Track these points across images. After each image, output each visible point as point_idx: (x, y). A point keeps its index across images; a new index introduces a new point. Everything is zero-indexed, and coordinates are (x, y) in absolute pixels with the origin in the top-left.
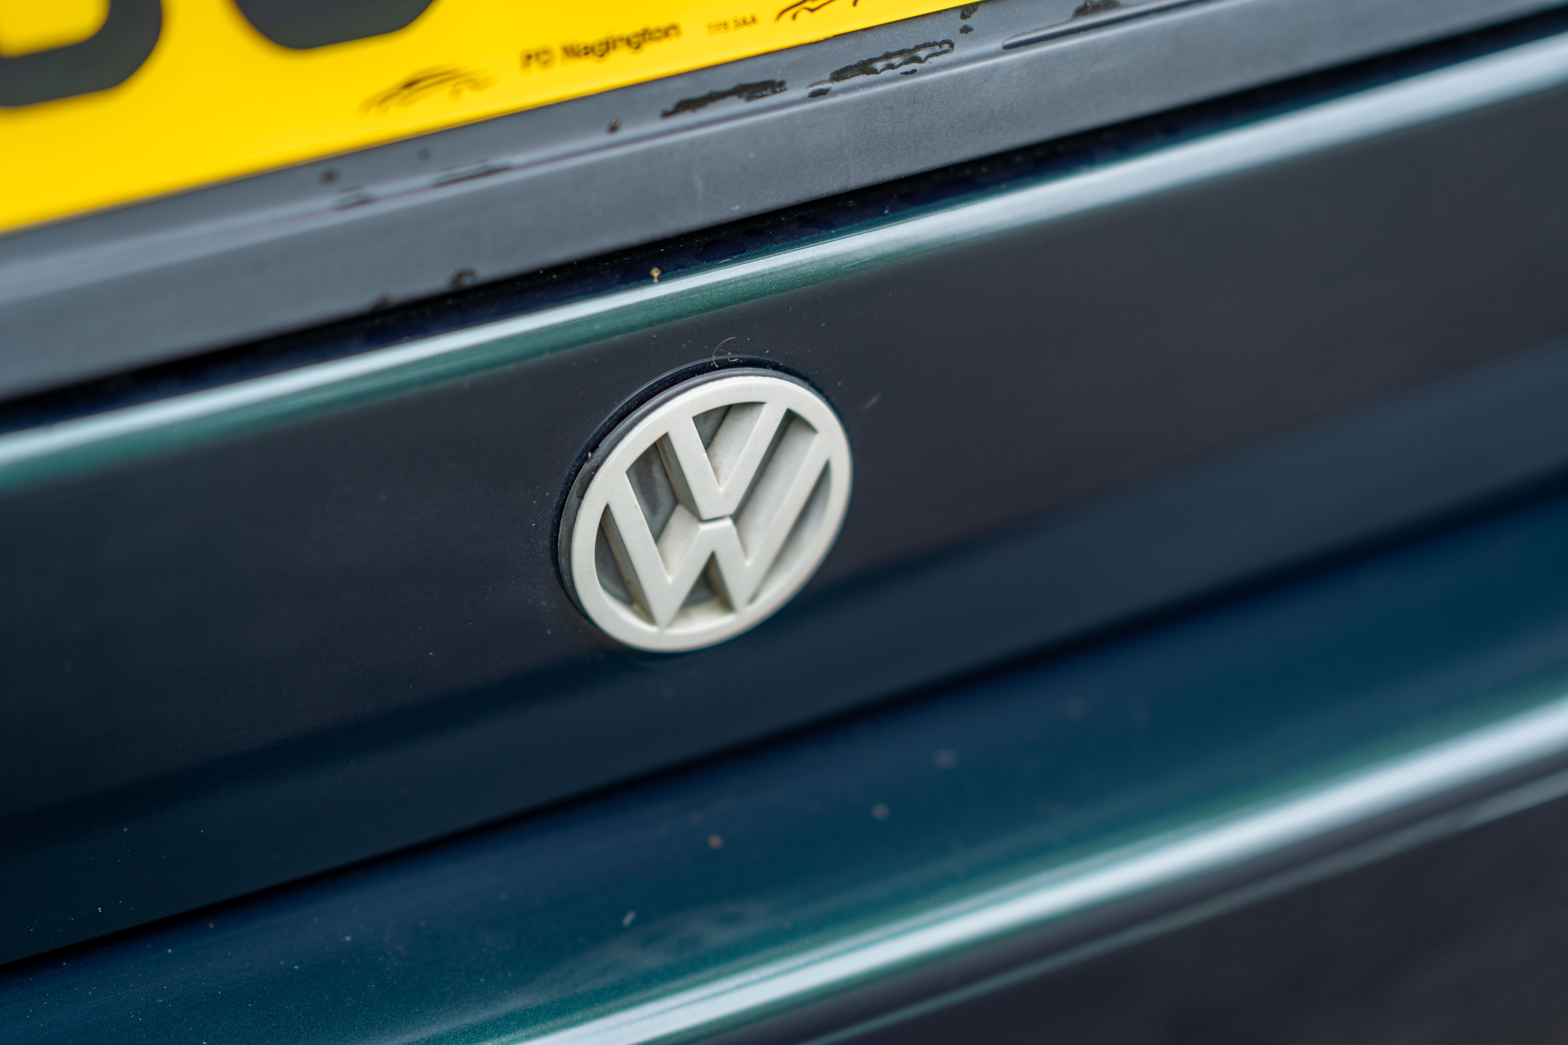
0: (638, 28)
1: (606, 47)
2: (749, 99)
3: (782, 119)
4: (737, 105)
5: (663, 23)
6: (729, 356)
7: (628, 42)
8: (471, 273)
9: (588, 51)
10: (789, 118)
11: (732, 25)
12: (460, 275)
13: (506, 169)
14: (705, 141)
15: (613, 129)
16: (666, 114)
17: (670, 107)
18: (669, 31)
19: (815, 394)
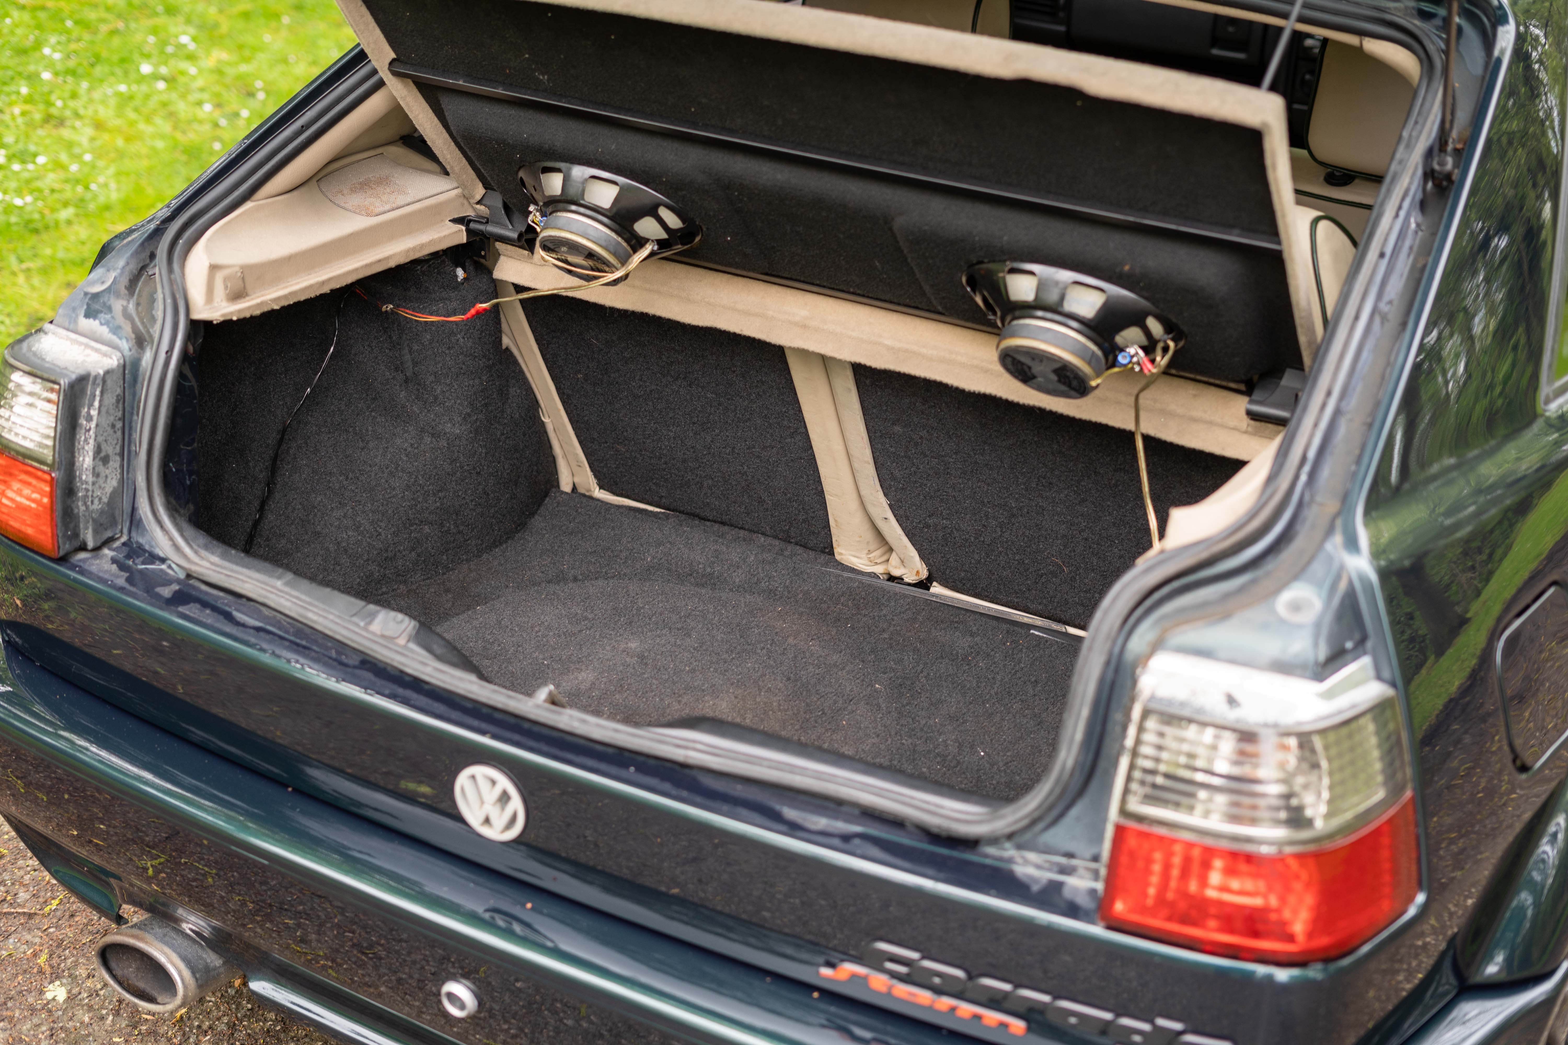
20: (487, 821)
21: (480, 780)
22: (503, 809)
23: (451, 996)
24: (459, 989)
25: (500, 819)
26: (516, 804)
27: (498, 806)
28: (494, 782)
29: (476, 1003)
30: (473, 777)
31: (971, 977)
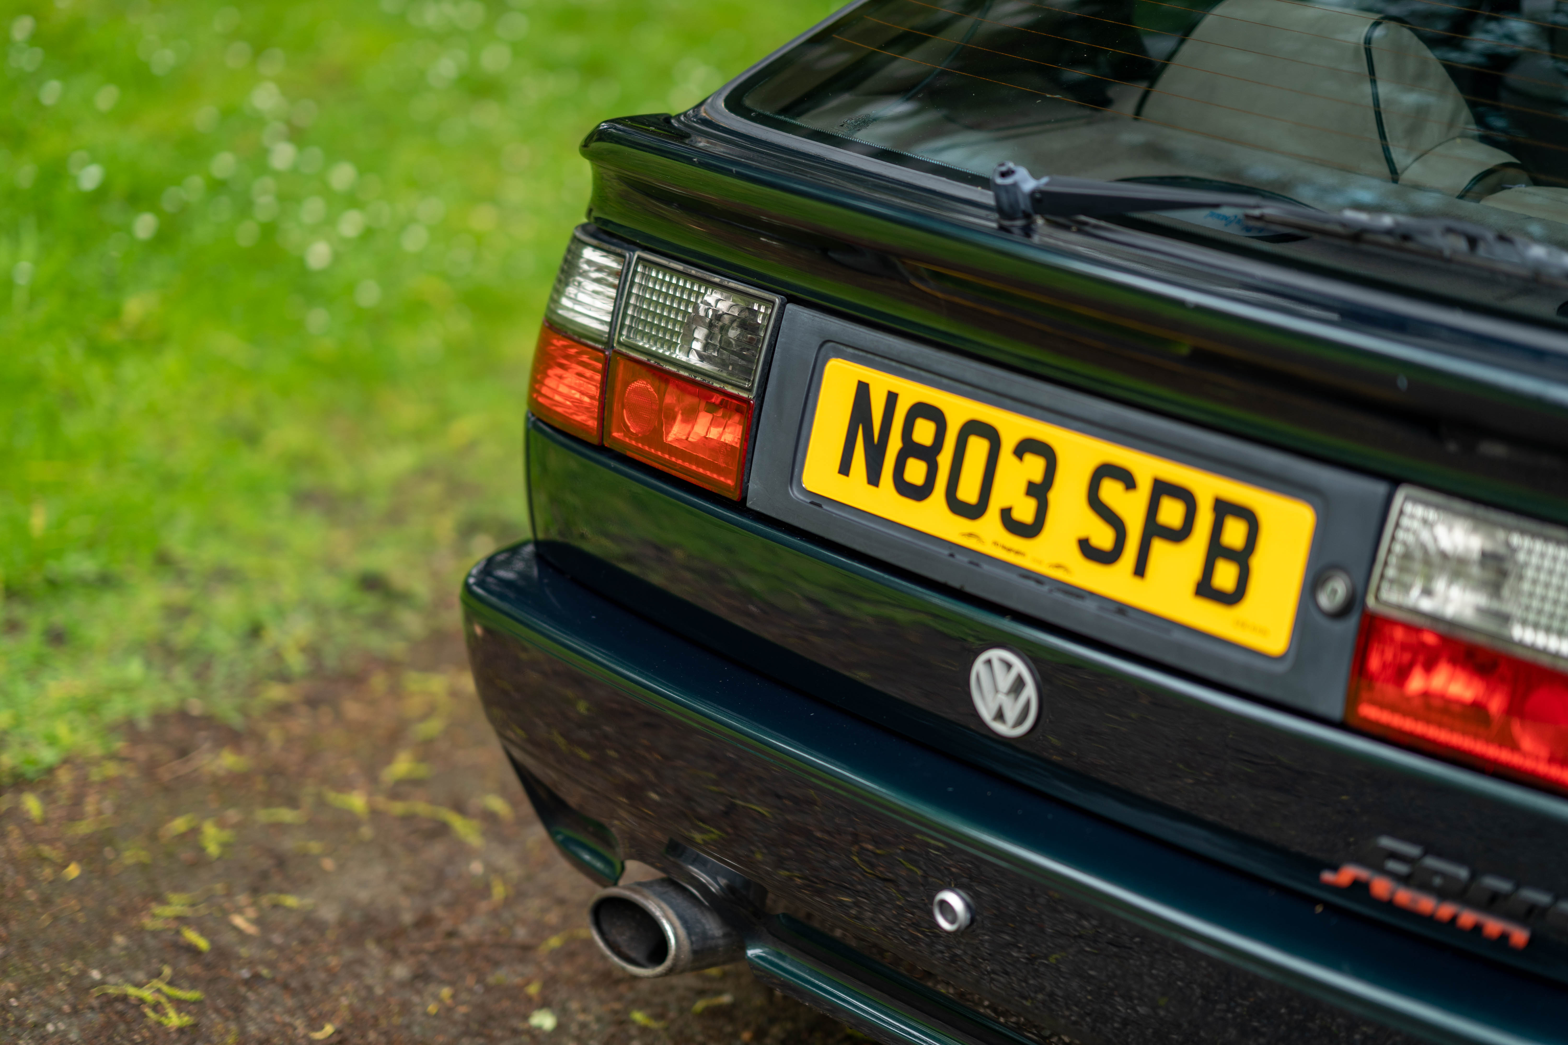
0: (1018, 550)
1: (1009, 550)
2: (1035, 583)
5: (1022, 552)
6: (1012, 649)
7: (1015, 552)
8: (964, 588)
9: (1006, 549)
11: (1037, 562)
12: (962, 587)
18: (1023, 554)
19: (1031, 676)
20: (1000, 716)
21: (996, 664)
22: (1017, 698)
23: (944, 904)
24: (954, 900)
25: (1012, 712)
26: (1030, 691)
27: (1012, 696)
28: (1009, 666)
29: (969, 916)
30: (989, 662)
31: (1474, 875)
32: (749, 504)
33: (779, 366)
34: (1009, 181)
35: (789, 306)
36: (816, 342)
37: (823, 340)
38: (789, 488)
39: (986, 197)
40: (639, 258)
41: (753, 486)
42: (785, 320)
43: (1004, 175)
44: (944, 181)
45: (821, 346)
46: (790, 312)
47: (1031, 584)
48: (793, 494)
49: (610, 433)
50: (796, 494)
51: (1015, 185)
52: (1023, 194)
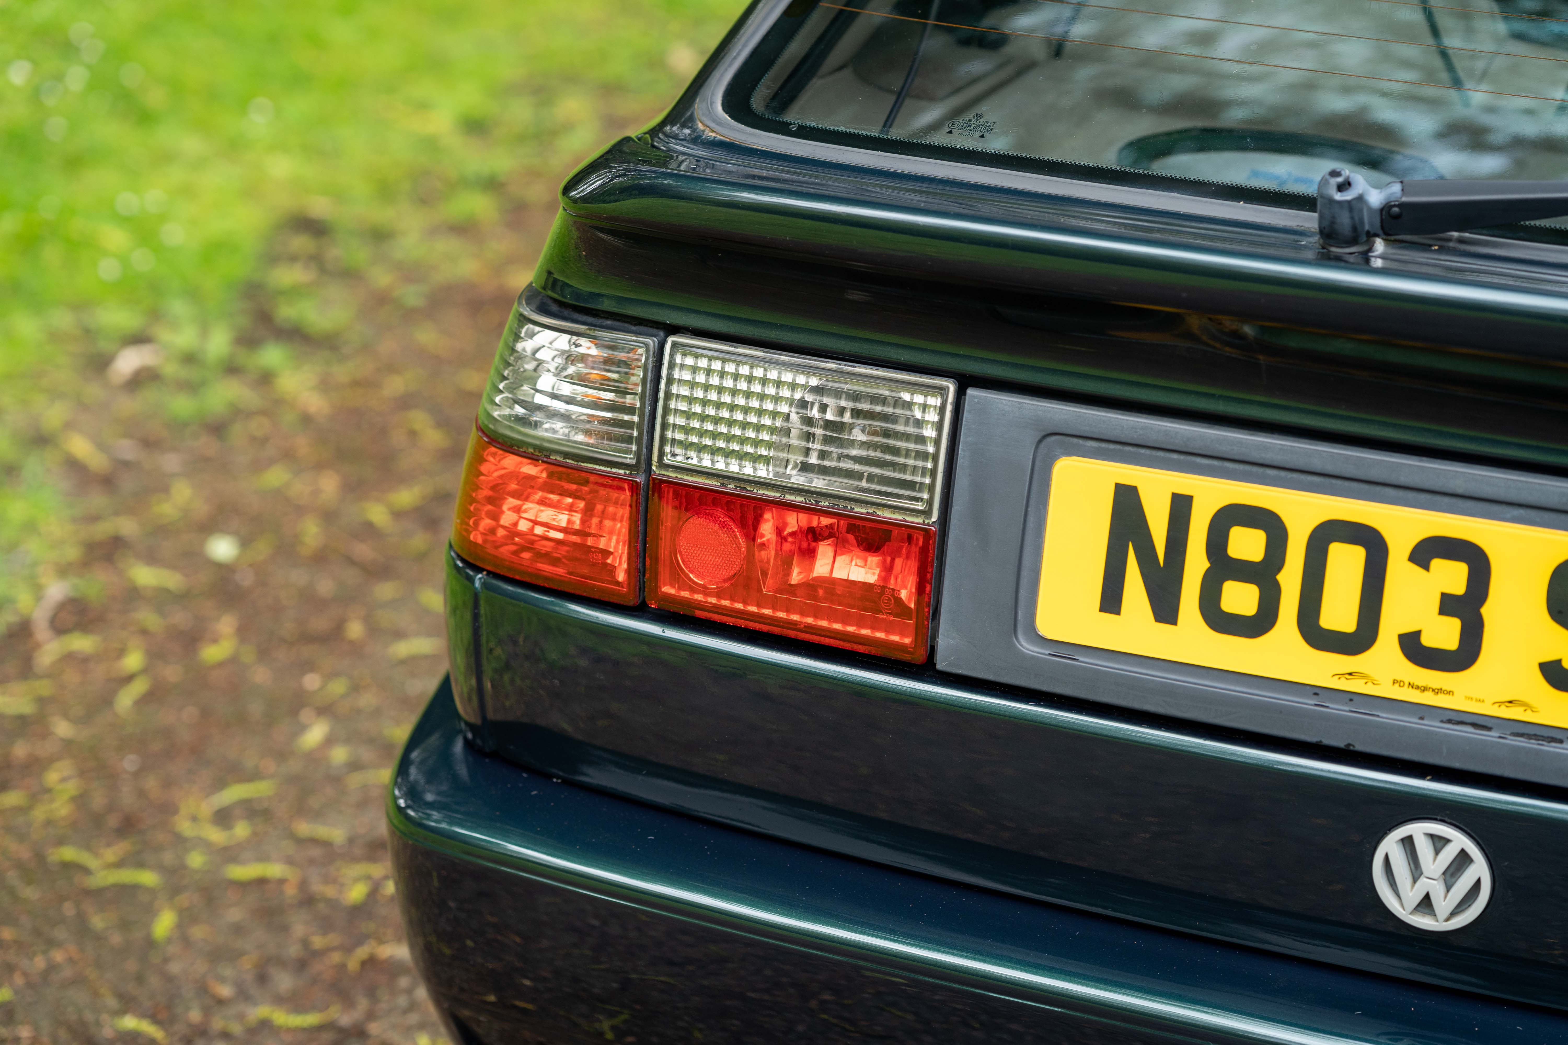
0: (1439, 687)
1: (1425, 689)
2: (1475, 729)
3: (1482, 740)
4: (1470, 729)
5: (1448, 690)
6: (1446, 819)
7: (1433, 690)
8: (1354, 746)
9: (1418, 688)
10: (1486, 741)
11: (1474, 700)
12: (1349, 745)
13: (1378, 716)
14: (1451, 735)
15: (1422, 718)
16: (1442, 721)
17: (1445, 720)
18: (1449, 692)
19: (1479, 850)
21: (1419, 841)
22: (1456, 881)
25: (1446, 900)
26: (1480, 870)
27: (1448, 880)
28: (1442, 841)
32: (941, 665)
33: (970, 475)
34: (1347, 196)
35: (971, 392)
36: (1030, 438)
37: (1044, 434)
38: (1015, 640)
39: (1308, 220)
40: (675, 345)
41: (944, 642)
42: (970, 411)
43: (1341, 188)
44: (1174, 197)
45: (1040, 441)
46: (976, 400)
47: (1468, 732)
48: (1021, 645)
49: (657, 587)
50: (1027, 647)
51: (1360, 198)
52: (1370, 209)
